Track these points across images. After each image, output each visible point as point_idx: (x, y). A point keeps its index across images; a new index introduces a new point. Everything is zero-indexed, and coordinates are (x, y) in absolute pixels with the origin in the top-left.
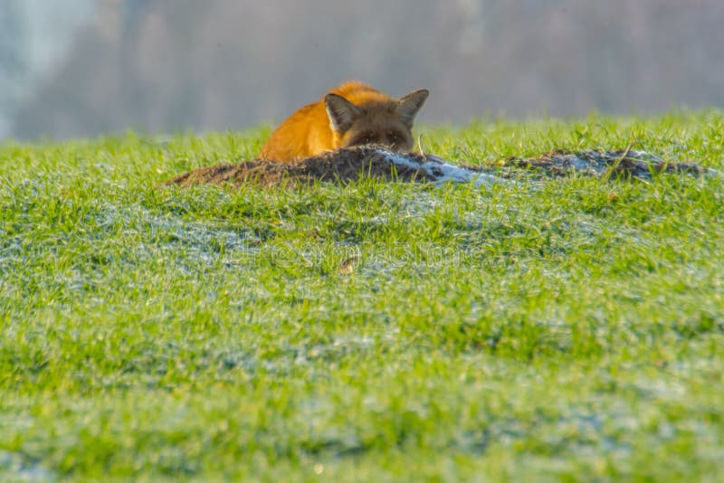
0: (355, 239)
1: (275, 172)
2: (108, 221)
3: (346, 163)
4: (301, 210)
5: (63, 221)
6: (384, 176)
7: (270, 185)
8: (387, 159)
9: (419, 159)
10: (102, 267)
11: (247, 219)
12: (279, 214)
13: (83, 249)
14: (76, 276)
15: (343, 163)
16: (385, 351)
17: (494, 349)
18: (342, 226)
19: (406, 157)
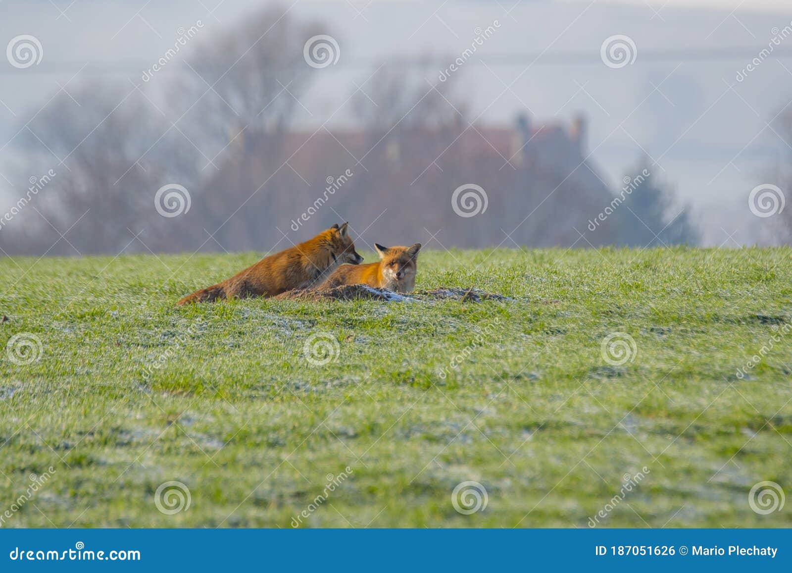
0: (352, 327)
1: (319, 295)
2: (246, 316)
3: (349, 292)
4: (329, 313)
5: (226, 315)
6: (366, 298)
7: (316, 300)
8: (367, 290)
9: (381, 291)
10: (242, 336)
11: (306, 316)
12: (320, 314)
13: (234, 329)
14: (231, 340)
15: (348, 291)
16: (365, 383)
17: (412, 385)
18: (347, 320)
19: (375, 289)
